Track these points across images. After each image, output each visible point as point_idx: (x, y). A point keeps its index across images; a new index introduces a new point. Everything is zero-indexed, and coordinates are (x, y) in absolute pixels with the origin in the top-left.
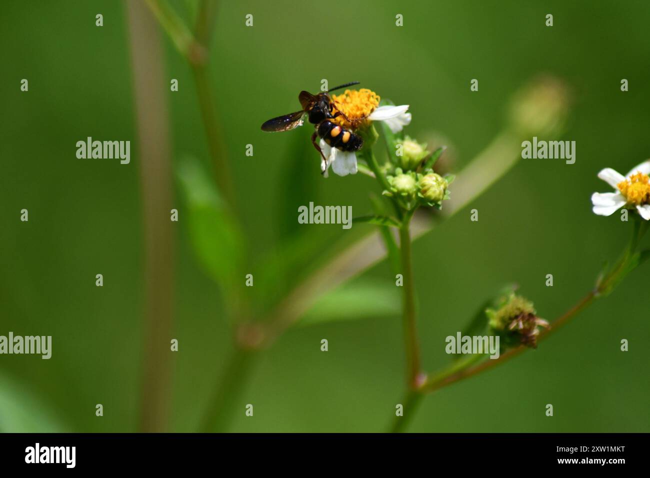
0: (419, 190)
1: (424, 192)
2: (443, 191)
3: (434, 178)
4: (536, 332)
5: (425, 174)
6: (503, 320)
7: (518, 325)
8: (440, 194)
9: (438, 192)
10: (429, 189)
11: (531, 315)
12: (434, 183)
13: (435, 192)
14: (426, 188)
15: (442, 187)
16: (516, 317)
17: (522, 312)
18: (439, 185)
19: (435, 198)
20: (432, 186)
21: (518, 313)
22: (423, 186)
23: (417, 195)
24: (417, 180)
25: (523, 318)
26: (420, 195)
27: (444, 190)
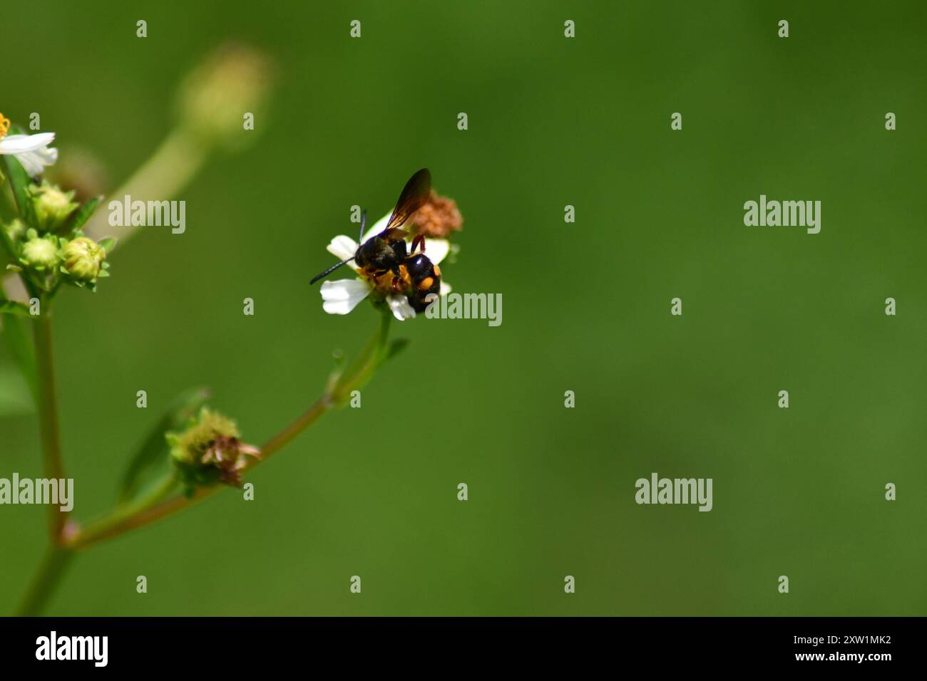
0: (62, 263)
1: (70, 266)
2: (97, 264)
3: (85, 245)
4: (240, 464)
5: (71, 237)
6: (191, 449)
7: (214, 456)
8: (93, 269)
9: (90, 266)
10: (77, 261)
11: (233, 441)
12: (85, 253)
13: (85, 266)
14: (72, 259)
15: (97, 258)
16: (212, 444)
17: (220, 436)
18: (92, 255)
19: (87, 274)
20: (82, 257)
21: (212, 437)
22: (69, 256)
23: (59, 269)
24: (59, 246)
25: (222, 445)
26: (63, 270)
27: (100, 263)
